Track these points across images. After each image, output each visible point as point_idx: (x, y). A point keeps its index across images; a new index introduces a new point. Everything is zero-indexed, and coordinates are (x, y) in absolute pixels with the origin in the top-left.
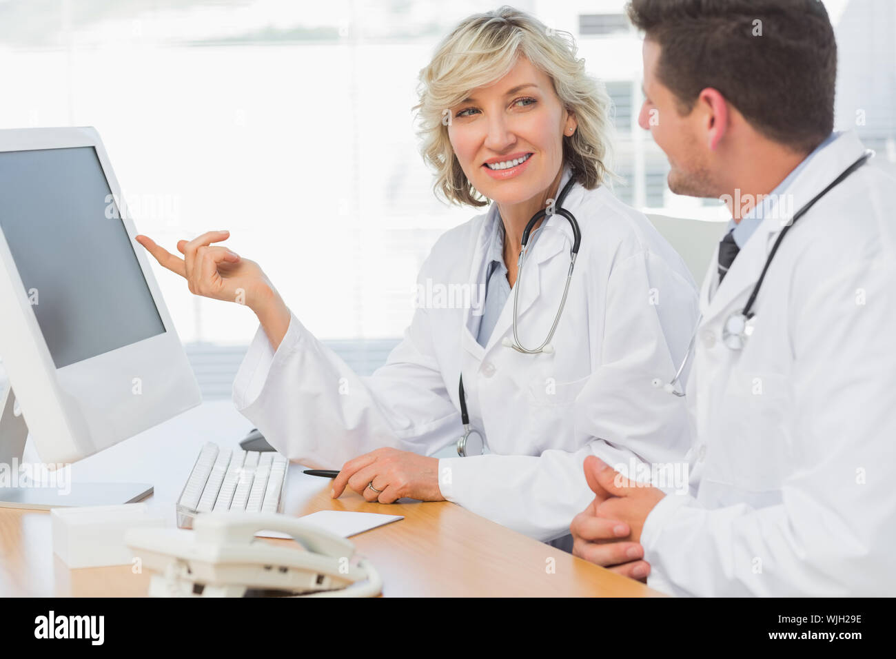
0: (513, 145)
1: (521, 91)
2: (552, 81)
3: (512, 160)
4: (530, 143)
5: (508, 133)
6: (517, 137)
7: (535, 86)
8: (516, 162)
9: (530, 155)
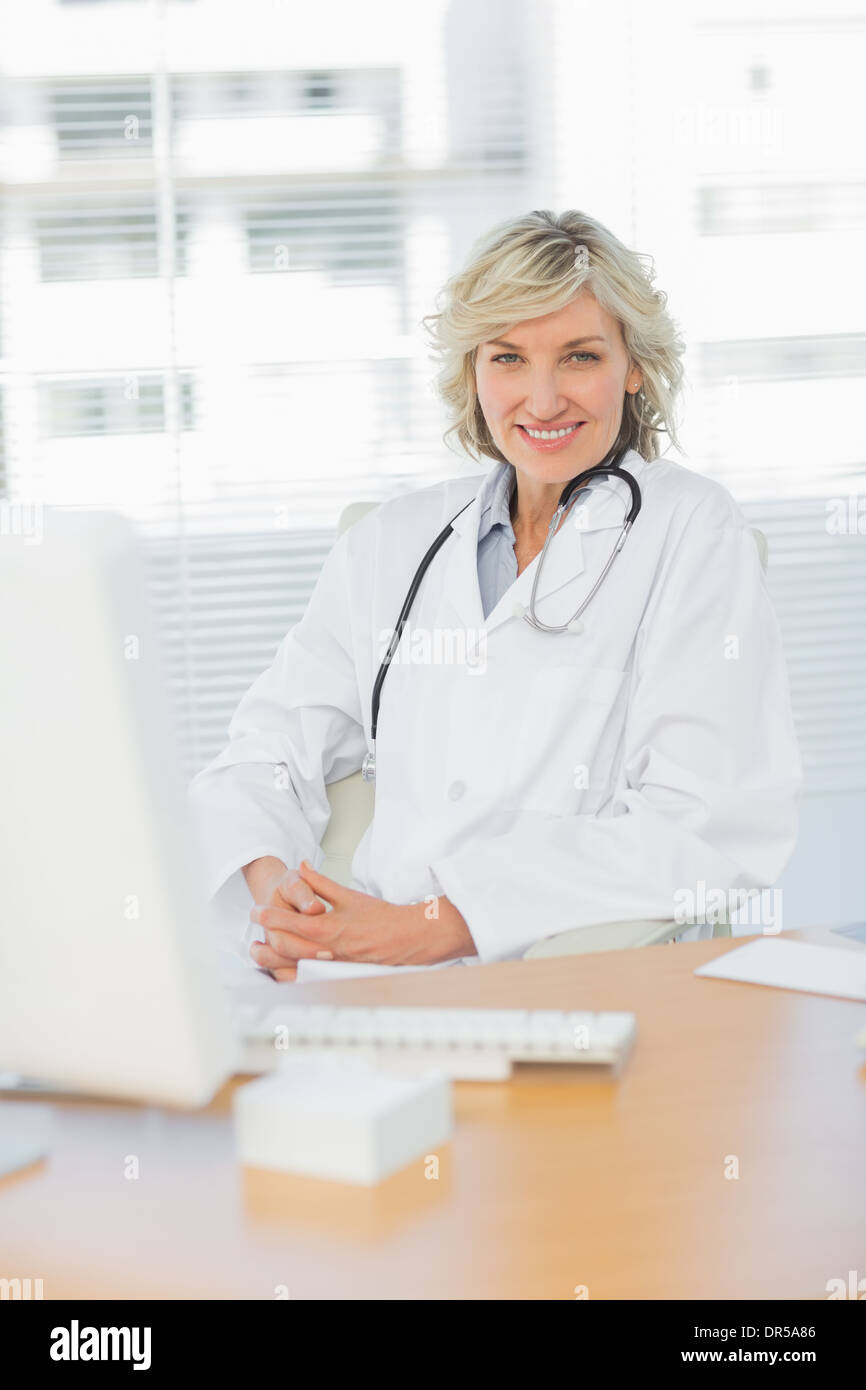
0: (562, 414)
1: (583, 346)
2: (622, 327)
3: (558, 430)
4: (585, 411)
5: (560, 397)
6: (569, 401)
7: (601, 339)
8: (562, 433)
9: (581, 423)
